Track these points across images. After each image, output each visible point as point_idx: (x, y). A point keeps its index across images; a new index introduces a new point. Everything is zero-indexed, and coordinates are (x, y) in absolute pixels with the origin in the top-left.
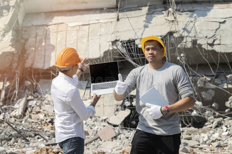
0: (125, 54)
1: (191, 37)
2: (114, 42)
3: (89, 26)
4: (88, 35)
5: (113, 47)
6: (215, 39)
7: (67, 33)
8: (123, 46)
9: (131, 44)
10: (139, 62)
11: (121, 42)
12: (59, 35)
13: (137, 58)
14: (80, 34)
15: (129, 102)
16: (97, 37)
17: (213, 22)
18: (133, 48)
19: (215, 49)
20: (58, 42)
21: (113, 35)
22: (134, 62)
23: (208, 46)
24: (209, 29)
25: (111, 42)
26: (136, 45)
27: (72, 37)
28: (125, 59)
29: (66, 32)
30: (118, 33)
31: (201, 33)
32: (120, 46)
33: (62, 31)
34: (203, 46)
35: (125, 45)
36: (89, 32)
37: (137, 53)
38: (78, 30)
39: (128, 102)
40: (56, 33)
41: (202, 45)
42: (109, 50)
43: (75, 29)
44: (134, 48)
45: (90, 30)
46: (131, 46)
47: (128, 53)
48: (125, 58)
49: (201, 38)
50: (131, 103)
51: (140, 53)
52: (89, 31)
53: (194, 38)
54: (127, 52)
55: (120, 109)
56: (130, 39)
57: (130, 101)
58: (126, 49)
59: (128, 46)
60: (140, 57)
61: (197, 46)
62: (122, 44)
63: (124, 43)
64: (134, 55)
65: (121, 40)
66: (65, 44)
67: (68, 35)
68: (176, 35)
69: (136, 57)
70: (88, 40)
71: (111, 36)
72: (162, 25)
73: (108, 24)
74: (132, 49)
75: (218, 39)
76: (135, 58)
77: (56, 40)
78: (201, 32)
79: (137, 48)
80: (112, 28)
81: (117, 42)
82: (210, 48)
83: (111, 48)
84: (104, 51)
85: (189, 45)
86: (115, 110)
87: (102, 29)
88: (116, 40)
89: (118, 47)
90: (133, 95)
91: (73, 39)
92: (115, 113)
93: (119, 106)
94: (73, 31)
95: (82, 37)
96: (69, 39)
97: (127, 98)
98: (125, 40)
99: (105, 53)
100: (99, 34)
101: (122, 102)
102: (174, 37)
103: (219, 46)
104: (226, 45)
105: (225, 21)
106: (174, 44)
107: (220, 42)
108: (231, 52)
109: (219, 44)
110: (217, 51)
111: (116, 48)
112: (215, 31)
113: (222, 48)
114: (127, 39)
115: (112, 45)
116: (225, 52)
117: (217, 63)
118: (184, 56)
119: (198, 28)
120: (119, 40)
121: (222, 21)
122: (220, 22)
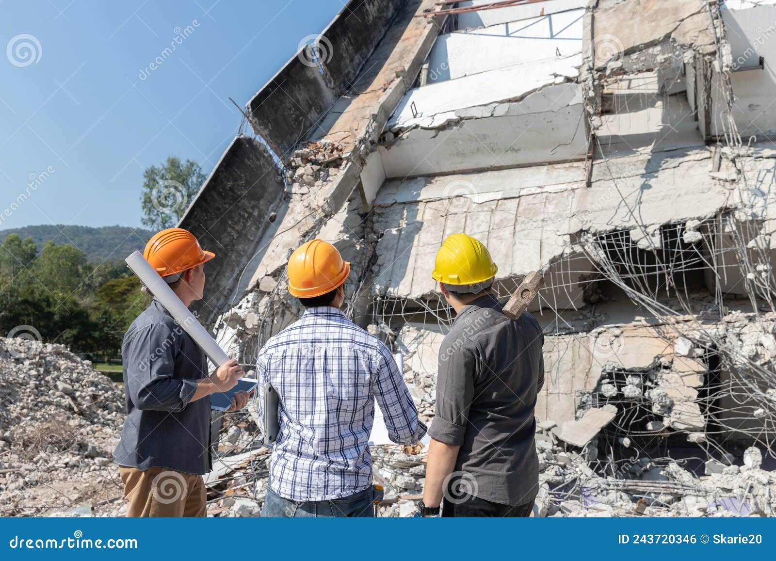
0: (603, 265)
2: (576, 237)
3: (519, 201)
4: (516, 220)
5: (572, 249)
7: (468, 218)
8: (599, 244)
9: (619, 240)
10: (640, 285)
11: (594, 235)
12: (449, 222)
13: (636, 275)
14: (498, 217)
15: (614, 386)
16: (535, 224)
18: (624, 249)
21: (574, 220)
22: (626, 283)
25: (568, 236)
26: (633, 242)
27: (479, 226)
28: (603, 277)
29: (465, 214)
30: (586, 213)
32: (589, 245)
33: (456, 214)
35: (604, 242)
36: (518, 215)
37: (635, 262)
38: (492, 211)
39: (610, 386)
40: (443, 219)
42: (562, 254)
43: (486, 209)
44: (628, 250)
45: (521, 209)
46: (619, 246)
47: (612, 262)
48: (603, 273)
50: (619, 390)
51: (642, 263)
52: (517, 212)
54: (609, 259)
55: (590, 403)
56: (616, 227)
57: (617, 382)
58: (606, 252)
59: (610, 245)
60: (644, 272)
62: (596, 239)
63: (602, 238)
64: (628, 268)
65: (593, 230)
67: (468, 221)
68: (742, 216)
69: (633, 273)
70: (514, 233)
71: (570, 220)
72: (702, 192)
73: (565, 194)
74: (621, 251)
76: (630, 276)
77: (441, 233)
79: (634, 250)
80: (573, 204)
81: (584, 234)
83: (568, 251)
84: (552, 257)
86: (577, 407)
87: (548, 206)
88: (581, 231)
89: (586, 247)
90: (624, 369)
91: (481, 229)
92: (576, 412)
93: (587, 395)
94: (481, 213)
95: (500, 226)
96: (471, 231)
97: (610, 375)
98: (605, 229)
99: (552, 261)
100: (542, 218)
101: (595, 385)
102: (737, 222)
106: (738, 240)
111: (581, 250)
114: (610, 228)
115: (570, 243)
118: (767, 271)
120: (589, 229)
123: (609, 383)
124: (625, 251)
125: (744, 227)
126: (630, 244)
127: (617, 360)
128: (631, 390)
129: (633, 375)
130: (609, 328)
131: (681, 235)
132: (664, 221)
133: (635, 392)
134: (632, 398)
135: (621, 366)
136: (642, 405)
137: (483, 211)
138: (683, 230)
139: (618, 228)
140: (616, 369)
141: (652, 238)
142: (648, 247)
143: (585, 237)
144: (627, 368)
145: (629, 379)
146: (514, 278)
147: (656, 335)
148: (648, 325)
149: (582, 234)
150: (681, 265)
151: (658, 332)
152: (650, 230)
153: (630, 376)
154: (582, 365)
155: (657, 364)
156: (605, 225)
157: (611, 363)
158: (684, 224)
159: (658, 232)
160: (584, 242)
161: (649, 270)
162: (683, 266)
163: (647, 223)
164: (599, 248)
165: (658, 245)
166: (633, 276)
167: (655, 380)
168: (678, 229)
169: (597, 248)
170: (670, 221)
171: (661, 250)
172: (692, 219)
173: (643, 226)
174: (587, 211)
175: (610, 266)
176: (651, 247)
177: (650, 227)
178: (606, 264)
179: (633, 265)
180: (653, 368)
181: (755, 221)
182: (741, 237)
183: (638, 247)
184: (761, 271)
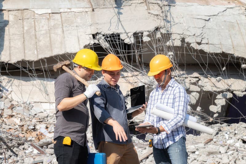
1: (179, 34)
2: (94, 36)
3: (61, 15)
4: (62, 25)
5: (94, 41)
6: (203, 37)
7: (36, 22)
8: (106, 40)
9: (115, 39)
11: (104, 35)
12: (25, 23)
13: (123, 55)
14: (52, 23)
16: (73, 28)
17: (198, 19)
18: (118, 43)
19: (203, 49)
20: (25, 31)
21: (93, 27)
23: (197, 45)
24: (196, 26)
25: (92, 35)
26: (122, 40)
27: (43, 27)
29: (33, 20)
30: (98, 25)
31: (188, 31)
32: (102, 40)
33: (28, 19)
34: (192, 45)
35: (109, 39)
36: (63, 23)
38: (48, 19)
40: (21, 21)
41: (191, 44)
42: (89, 44)
43: (44, 18)
45: (63, 19)
46: (115, 41)
49: (189, 36)
51: (125, 50)
52: (62, 21)
53: (182, 36)
54: (111, 47)
58: (110, 44)
59: (112, 41)
60: (126, 54)
61: (185, 44)
62: (105, 38)
63: (108, 37)
64: (119, 52)
65: (103, 33)
66: (34, 34)
67: (36, 24)
68: (163, 31)
70: (63, 32)
71: (90, 28)
72: (146, 19)
73: (83, 14)
74: (117, 44)
75: (205, 38)
76: (120, 55)
77: (22, 29)
78: (188, 29)
79: (122, 44)
80: (89, 19)
81: (99, 35)
82: (199, 47)
83: (92, 42)
84: (85, 45)
85: (178, 43)
87: (77, 19)
88: (97, 33)
89: (100, 41)
91: (44, 28)
94: (42, 20)
95: (55, 27)
96: (39, 29)
98: (109, 33)
99: (85, 47)
100: (75, 25)
102: (161, 33)
103: (207, 45)
104: (215, 45)
105: (209, 19)
106: (162, 41)
107: (208, 41)
108: (219, 52)
109: (207, 44)
110: (205, 51)
111: (98, 42)
112: (202, 28)
113: (211, 48)
114: (111, 33)
115: (93, 39)
116: (214, 52)
117: (206, 64)
118: (172, 55)
119: (184, 25)
120: (101, 33)
121: (207, 18)
122: (206, 20)
124: (118, 44)
125: (165, 36)
126: (121, 41)
131: (142, 38)
132: (134, 32)
137: (43, 19)
138: (142, 36)
139: (114, 33)
141: (130, 39)
142: (129, 42)
146: (66, 54)
147: (126, 81)
149: (98, 34)
152: (129, 35)
158: (142, 33)
159: (132, 36)
160: (99, 39)
161: (129, 53)
162: (142, 52)
163: (127, 32)
164: (106, 42)
165: (133, 42)
166: (121, 55)
167: (126, 102)
168: (140, 36)
169: (105, 41)
170: (136, 31)
171: (134, 44)
172: (146, 31)
173: (126, 33)
174: (97, 23)
175: (112, 51)
176: (130, 43)
177: (129, 33)
178: (110, 49)
179: (122, 50)
180: (126, 96)
181: (168, 34)
182: (164, 40)
183: (124, 43)
184: (171, 55)
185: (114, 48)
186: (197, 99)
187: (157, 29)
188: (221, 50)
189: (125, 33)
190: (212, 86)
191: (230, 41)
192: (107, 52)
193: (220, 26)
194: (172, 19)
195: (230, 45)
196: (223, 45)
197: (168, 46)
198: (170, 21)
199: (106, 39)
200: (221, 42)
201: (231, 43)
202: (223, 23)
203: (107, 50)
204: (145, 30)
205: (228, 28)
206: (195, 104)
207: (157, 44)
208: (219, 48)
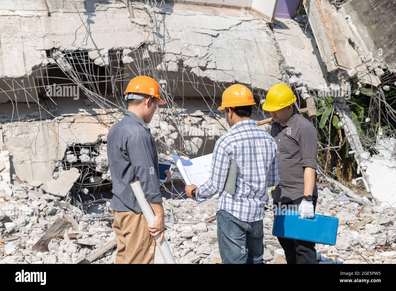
0: (71, 74)
1: (175, 54)
2: (49, 53)
5: (48, 61)
6: (208, 60)
8: (67, 59)
9: (80, 58)
10: (94, 88)
11: (63, 52)
13: (93, 82)
15: (75, 155)
16: (16, 40)
17: (202, 34)
18: (85, 64)
19: (208, 76)
21: (47, 40)
22: (86, 87)
23: (201, 71)
24: (200, 44)
25: (45, 51)
26: (91, 60)
28: (72, 82)
30: (54, 36)
31: (188, 50)
32: (61, 59)
34: (193, 70)
35: (71, 58)
36: (1, 31)
39: (72, 155)
41: (191, 68)
42: (41, 64)
44: (87, 65)
46: (81, 62)
48: (72, 80)
49: (190, 57)
50: (78, 158)
51: (96, 74)
53: (180, 57)
54: (75, 70)
55: (61, 167)
56: (79, 48)
57: (76, 153)
58: (73, 65)
59: (76, 61)
60: (97, 81)
61: (184, 69)
62: (65, 56)
63: (69, 55)
64: (87, 77)
65: (62, 49)
68: (153, 49)
69: (90, 80)
71: (43, 40)
72: (128, 31)
73: (33, 19)
74: (83, 65)
75: (212, 61)
76: (88, 82)
78: (188, 48)
80: (42, 28)
81: (56, 51)
82: (202, 74)
83: (46, 62)
84: (34, 65)
85: (173, 67)
86: (53, 170)
87: (23, 27)
88: (54, 48)
89: (58, 61)
90: (80, 144)
92: (53, 174)
93: (59, 162)
97: (71, 148)
98: (71, 49)
99: (34, 68)
100: (20, 35)
101: (64, 155)
102: (150, 52)
103: (214, 71)
104: (225, 71)
105: (218, 34)
106: (151, 64)
107: (216, 65)
108: (231, 82)
109: (214, 69)
110: (212, 79)
111: (54, 62)
112: (207, 47)
113: (219, 75)
114: (75, 49)
115: (46, 56)
116: (223, 81)
117: (213, 98)
118: (165, 84)
119: (183, 41)
120: (59, 48)
121: (215, 33)
122: (213, 36)
123: (71, 154)
124: (85, 65)
125: (154, 56)
126: (89, 61)
127: (75, 138)
128: (84, 157)
129: (85, 148)
130: (64, 116)
131: (121, 58)
132: (110, 48)
133: (88, 158)
134: (85, 163)
135: (78, 142)
136: (92, 167)
138: (121, 55)
139: (80, 49)
140: (74, 144)
141: (103, 58)
142: (101, 64)
143: (57, 53)
144: (82, 143)
145: (83, 150)
147: (97, 121)
148: (90, 114)
149: (54, 51)
150: (120, 77)
151: (98, 119)
152: (102, 53)
153: (82, 149)
154: (52, 143)
155: (100, 141)
156: (71, 46)
157: (71, 140)
158: (122, 51)
159: (107, 55)
160: (56, 57)
161: (101, 79)
162: (121, 78)
163: (99, 48)
164: (67, 62)
165: (107, 63)
166: (90, 82)
167: (98, 151)
168: (118, 54)
169: (65, 61)
170: (113, 48)
171: (109, 67)
172: (127, 48)
173: (97, 49)
174: (54, 34)
175: (76, 75)
176: (103, 64)
177: (102, 51)
178: (73, 73)
179: (91, 75)
180: (97, 143)
181: (159, 53)
182: (153, 62)
183: (94, 64)
184: (163, 84)
185: (78, 72)
186: (199, 147)
187: (143, 46)
188: (234, 78)
189: (95, 49)
190: (220, 129)
191: (245, 66)
192: (68, 78)
193: (232, 46)
194: (166, 33)
195: (245, 72)
196: (236, 72)
197: (159, 71)
198: (163, 35)
199: (68, 57)
200: (233, 69)
201: (246, 69)
202: (237, 41)
203: (68, 75)
204: (126, 46)
205: (243, 48)
206: (196, 154)
207: (142, 67)
208: (230, 75)
